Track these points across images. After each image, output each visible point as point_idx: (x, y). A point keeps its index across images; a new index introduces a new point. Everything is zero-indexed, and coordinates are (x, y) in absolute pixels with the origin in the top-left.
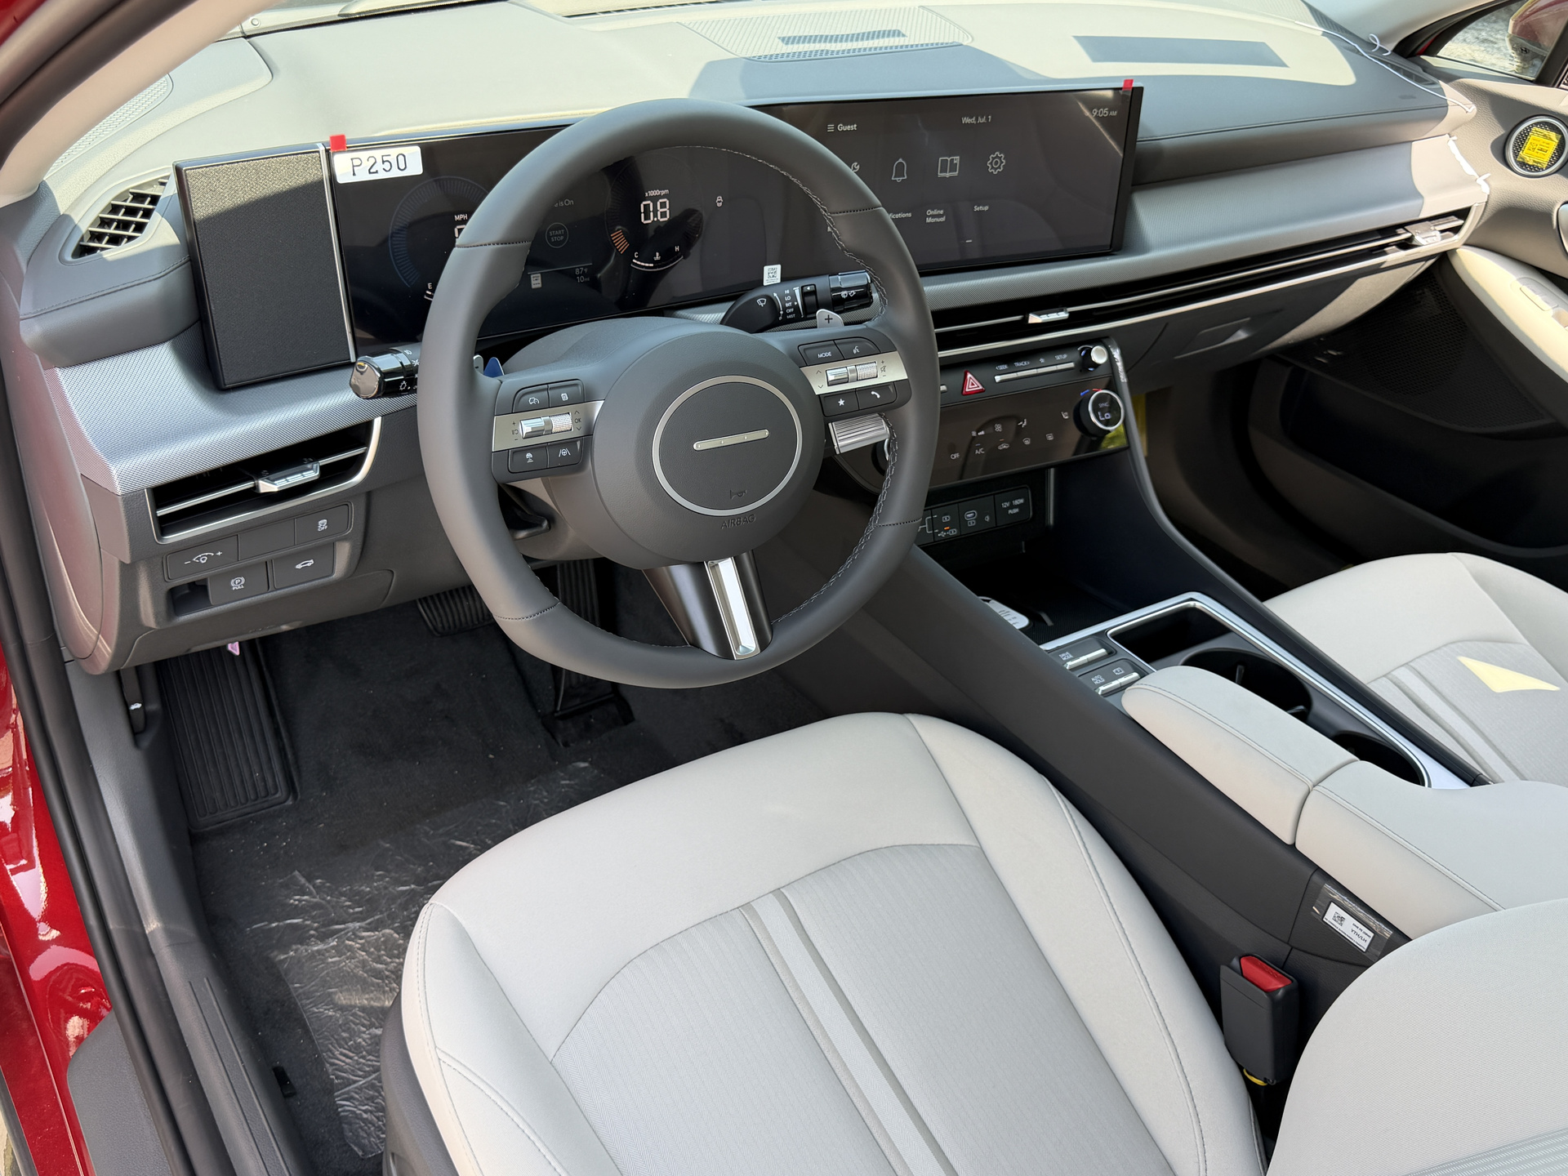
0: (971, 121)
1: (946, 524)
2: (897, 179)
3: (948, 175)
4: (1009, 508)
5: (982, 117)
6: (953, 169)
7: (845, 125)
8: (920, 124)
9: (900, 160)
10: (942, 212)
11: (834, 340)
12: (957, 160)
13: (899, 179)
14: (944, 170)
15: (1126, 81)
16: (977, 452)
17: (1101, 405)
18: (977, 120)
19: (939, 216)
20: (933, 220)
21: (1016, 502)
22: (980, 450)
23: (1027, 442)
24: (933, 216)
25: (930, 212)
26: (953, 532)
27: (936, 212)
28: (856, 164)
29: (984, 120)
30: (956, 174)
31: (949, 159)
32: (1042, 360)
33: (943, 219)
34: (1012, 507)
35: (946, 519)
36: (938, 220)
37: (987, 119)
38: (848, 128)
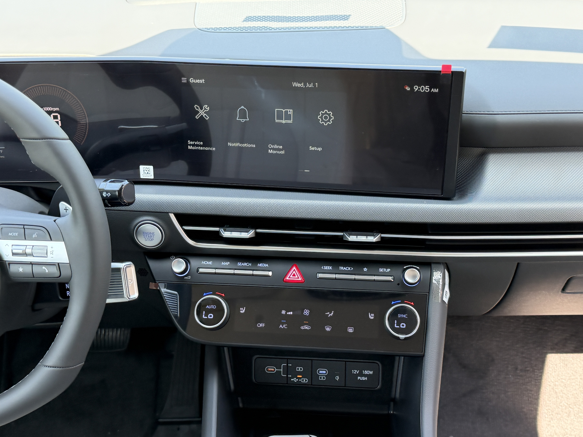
0: (301, 85)
1: (299, 373)
2: (241, 120)
3: (284, 122)
4: (357, 375)
5: (310, 84)
6: (288, 117)
7: (195, 79)
8: (256, 84)
9: (242, 107)
10: (281, 147)
11: (24, 225)
12: (290, 112)
13: (243, 120)
14: (280, 117)
15: (444, 66)
16: (281, 326)
17: (400, 316)
18: (305, 85)
19: (279, 150)
20: (275, 152)
21: (366, 372)
22: (284, 326)
23: (328, 329)
24: (274, 149)
25: (271, 146)
26: (305, 381)
27: (276, 147)
28: (207, 106)
29: (311, 85)
30: (290, 122)
31: (284, 111)
32: (365, 269)
33: (283, 152)
34: (361, 374)
35: (299, 369)
36: (278, 152)
37: (314, 85)
38: (198, 81)
